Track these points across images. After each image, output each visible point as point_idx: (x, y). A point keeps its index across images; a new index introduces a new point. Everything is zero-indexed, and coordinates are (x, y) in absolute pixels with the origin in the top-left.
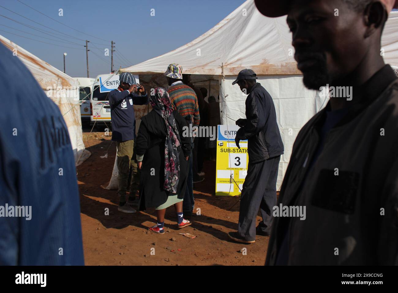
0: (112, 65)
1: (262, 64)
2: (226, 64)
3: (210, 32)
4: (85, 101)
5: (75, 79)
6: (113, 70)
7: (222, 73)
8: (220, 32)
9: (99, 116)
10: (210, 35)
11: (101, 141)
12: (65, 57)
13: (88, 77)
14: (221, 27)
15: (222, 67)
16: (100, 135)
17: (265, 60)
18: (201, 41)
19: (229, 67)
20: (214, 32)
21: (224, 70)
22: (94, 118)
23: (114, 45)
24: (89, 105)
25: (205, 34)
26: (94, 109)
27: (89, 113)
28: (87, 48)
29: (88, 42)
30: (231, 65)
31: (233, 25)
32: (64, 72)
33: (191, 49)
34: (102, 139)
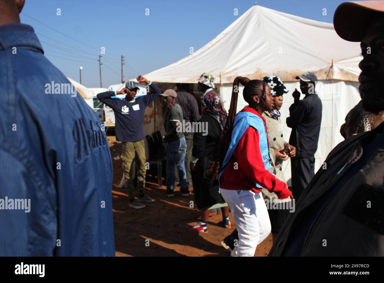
0: (122, 77)
1: (256, 72)
2: (224, 74)
3: (208, 45)
4: (98, 109)
5: (90, 89)
6: (123, 81)
7: (220, 81)
8: (218, 45)
9: (112, 122)
10: (209, 48)
11: (113, 145)
12: (81, 70)
13: (101, 87)
14: (218, 41)
15: (220, 76)
16: (112, 139)
17: (258, 69)
18: (201, 53)
19: (226, 76)
20: (213, 45)
21: (222, 79)
22: (107, 124)
23: (123, 59)
24: (102, 112)
25: (204, 47)
26: (107, 116)
27: (102, 119)
28: (100, 62)
29: (101, 56)
30: (228, 74)
31: (229, 39)
32: (81, 84)
33: (193, 60)
34: (114, 142)
